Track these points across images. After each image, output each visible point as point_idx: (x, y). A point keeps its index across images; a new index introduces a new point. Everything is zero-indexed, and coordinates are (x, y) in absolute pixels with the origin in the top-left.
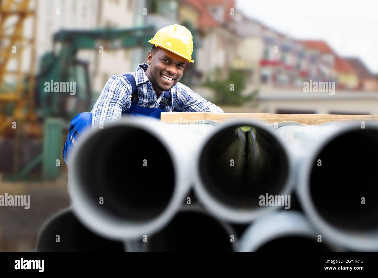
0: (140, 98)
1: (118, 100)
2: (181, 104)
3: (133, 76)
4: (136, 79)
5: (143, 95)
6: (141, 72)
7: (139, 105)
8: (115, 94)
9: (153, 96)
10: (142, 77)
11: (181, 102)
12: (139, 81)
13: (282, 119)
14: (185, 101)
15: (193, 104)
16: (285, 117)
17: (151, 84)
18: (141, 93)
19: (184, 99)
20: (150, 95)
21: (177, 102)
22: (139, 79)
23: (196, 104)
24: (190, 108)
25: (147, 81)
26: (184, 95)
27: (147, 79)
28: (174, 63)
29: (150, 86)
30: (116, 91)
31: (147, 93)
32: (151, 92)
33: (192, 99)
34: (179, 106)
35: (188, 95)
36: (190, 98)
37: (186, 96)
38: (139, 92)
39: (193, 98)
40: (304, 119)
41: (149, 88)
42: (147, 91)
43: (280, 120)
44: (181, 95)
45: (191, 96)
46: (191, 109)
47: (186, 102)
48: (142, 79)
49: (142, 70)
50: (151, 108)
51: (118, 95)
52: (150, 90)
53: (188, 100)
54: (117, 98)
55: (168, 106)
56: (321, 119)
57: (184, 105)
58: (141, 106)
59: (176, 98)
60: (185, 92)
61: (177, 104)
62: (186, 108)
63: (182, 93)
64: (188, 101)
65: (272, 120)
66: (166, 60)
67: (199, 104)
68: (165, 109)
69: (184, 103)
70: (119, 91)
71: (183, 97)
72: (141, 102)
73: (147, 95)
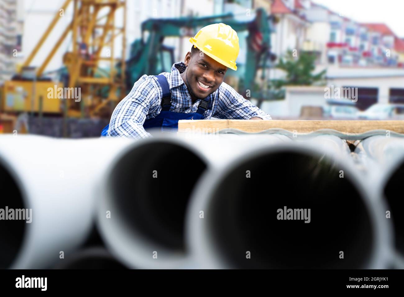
0: (173, 102)
1: (143, 101)
2: (223, 107)
3: (167, 77)
4: (170, 82)
5: (177, 99)
6: (176, 74)
7: (171, 110)
8: (142, 95)
9: (188, 101)
10: (176, 79)
11: (224, 105)
12: (174, 84)
13: (318, 126)
14: (228, 104)
15: (238, 108)
16: (322, 125)
17: (187, 87)
18: (174, 97)
19: (228, 101)
20: (184, 100)
21: (220, 104)
22: (174, 82)
23: (241, 109)
24: (234, 113)
25: (182, 84)
26: (228, 96)
27: (182, 82)
28: (213, 69)
29: (185, 90)
30: (143, 92)
31: (181, 97)
32: (186, 97)
33: (237, 102)
34: (222, 110)
35: (232, 97)
36: (235, 101)
37: (230, 98)
38: (172, 96)
39: (238, 100)
40: (345, 127)
41: (184, 92)
42: (182, 96)
43: (316, 128)
44: (225, 97)
45: (235, 98)
46: (236, 114)
47: (230, 104)
48: (177, 82)
49: (177, 71)
50: (186, 114)
51: (145, 97)
52: (185, 95)
53: (232, 102)
54: (143, 100)
55: (207, 110)
56: (366, 126)
57: (227, 108)
58: (174, 111)
59: (218, 99)
60: (229, 93)
61: (218, 107)
62: (230, 113)
63: (226, 94)
64: (233, 104)
65: (306, 128)
66: (203, 65)
67: (244, 108)
68: (204, 114)
69: (228, 106)
70: (147, 92)
71: (226, 99)
72: (174, 108)
73: (181, 99)
